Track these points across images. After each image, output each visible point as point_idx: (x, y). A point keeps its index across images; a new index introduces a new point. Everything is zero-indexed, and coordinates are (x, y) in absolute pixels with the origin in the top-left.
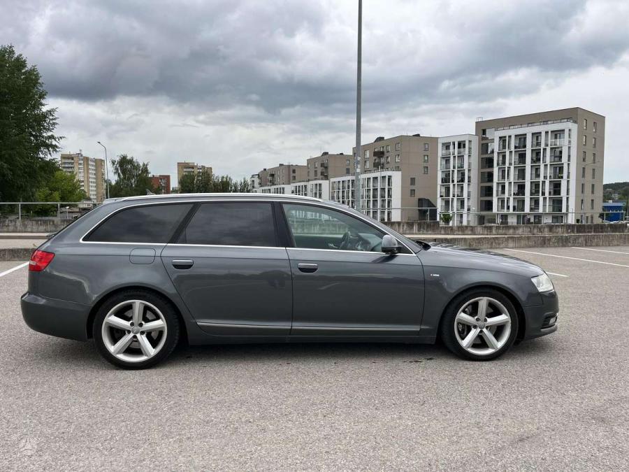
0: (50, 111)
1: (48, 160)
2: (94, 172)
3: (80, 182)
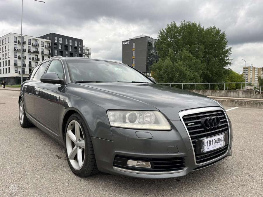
0: (229, 49)
1: (227, 69)
2: (257, 74)
3: (250, 78)
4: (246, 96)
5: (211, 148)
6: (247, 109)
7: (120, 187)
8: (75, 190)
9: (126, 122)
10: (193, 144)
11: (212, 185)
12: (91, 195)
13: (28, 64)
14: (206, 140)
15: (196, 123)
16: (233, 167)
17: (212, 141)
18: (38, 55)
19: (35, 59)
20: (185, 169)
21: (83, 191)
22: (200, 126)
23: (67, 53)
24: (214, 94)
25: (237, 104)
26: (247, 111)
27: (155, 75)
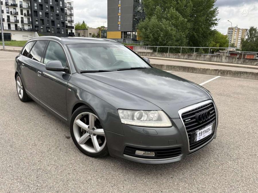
0: (216, 8)
1: (213, 30)
2: (241, 35)
3: (234, 39)
4: (228, 61)
5: (202, 137)
6: (229, 79)
7: (126, 167)
8: (90, 170)
9: (135, 120)
10: (188, 136)
11: (198, 164)
12: (104, 175)
13: (6, 19)
14: (198, 132)
15: (192, 119)
16: (215, 145)
17: (203, 132)
18: (16, 8)
19: (13, 13)
20: (181, 155)
21: (97, 171)
22: (195, 121)
23: (47, 6)
24: (199, 59)
25: (220, 73)
26: (228, 81)
27: (141, 34)
